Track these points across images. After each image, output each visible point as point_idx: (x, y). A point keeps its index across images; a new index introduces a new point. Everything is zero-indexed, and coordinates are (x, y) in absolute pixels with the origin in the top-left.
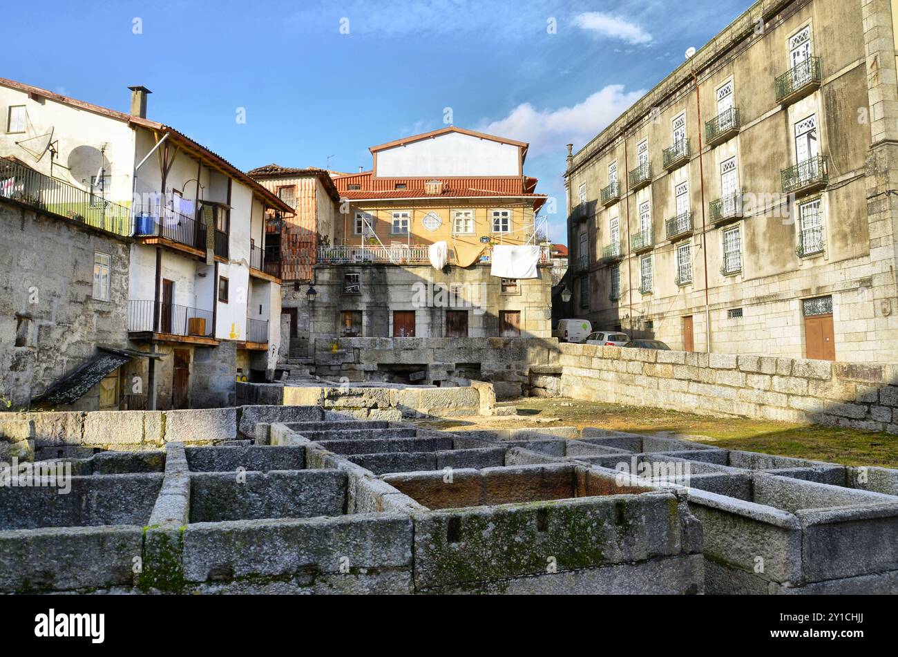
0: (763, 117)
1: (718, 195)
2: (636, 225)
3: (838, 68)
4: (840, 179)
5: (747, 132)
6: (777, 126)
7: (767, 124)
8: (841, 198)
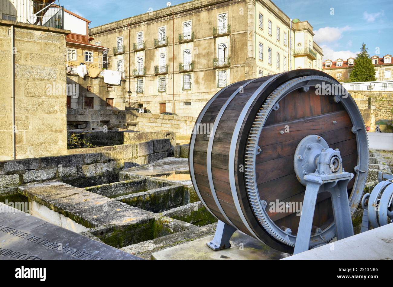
0: (205, 38)
1: (181, 61)
2: (134, 65)
3: (237, 31)
4: (235, 66)
5: (197, 42)
6: (211, 43)
7: (207, 41)
8: (235, 72)
